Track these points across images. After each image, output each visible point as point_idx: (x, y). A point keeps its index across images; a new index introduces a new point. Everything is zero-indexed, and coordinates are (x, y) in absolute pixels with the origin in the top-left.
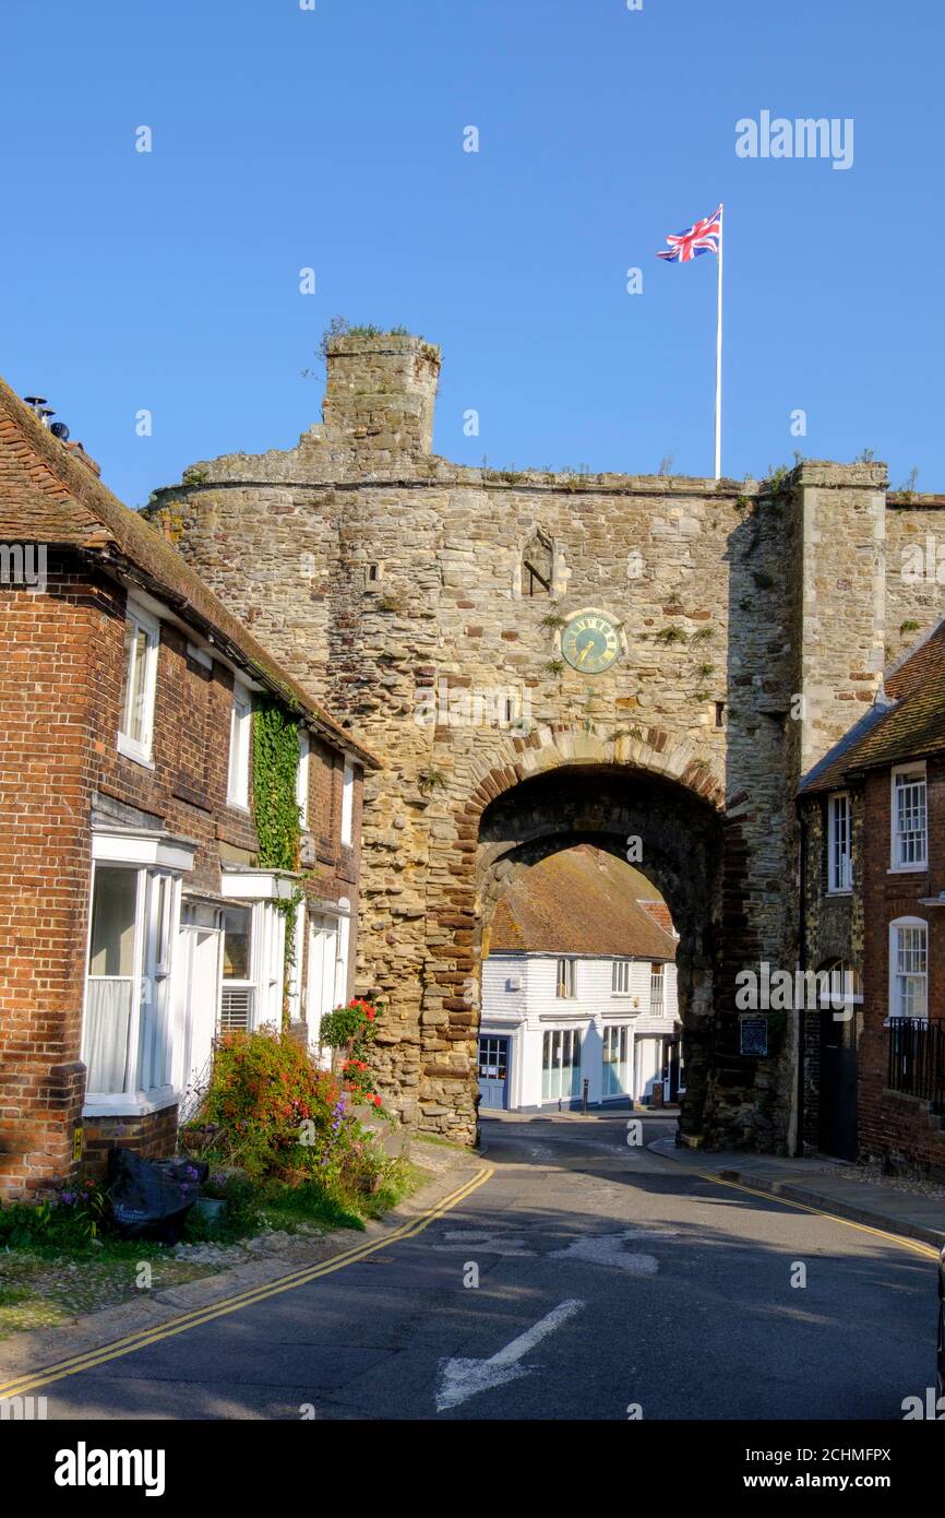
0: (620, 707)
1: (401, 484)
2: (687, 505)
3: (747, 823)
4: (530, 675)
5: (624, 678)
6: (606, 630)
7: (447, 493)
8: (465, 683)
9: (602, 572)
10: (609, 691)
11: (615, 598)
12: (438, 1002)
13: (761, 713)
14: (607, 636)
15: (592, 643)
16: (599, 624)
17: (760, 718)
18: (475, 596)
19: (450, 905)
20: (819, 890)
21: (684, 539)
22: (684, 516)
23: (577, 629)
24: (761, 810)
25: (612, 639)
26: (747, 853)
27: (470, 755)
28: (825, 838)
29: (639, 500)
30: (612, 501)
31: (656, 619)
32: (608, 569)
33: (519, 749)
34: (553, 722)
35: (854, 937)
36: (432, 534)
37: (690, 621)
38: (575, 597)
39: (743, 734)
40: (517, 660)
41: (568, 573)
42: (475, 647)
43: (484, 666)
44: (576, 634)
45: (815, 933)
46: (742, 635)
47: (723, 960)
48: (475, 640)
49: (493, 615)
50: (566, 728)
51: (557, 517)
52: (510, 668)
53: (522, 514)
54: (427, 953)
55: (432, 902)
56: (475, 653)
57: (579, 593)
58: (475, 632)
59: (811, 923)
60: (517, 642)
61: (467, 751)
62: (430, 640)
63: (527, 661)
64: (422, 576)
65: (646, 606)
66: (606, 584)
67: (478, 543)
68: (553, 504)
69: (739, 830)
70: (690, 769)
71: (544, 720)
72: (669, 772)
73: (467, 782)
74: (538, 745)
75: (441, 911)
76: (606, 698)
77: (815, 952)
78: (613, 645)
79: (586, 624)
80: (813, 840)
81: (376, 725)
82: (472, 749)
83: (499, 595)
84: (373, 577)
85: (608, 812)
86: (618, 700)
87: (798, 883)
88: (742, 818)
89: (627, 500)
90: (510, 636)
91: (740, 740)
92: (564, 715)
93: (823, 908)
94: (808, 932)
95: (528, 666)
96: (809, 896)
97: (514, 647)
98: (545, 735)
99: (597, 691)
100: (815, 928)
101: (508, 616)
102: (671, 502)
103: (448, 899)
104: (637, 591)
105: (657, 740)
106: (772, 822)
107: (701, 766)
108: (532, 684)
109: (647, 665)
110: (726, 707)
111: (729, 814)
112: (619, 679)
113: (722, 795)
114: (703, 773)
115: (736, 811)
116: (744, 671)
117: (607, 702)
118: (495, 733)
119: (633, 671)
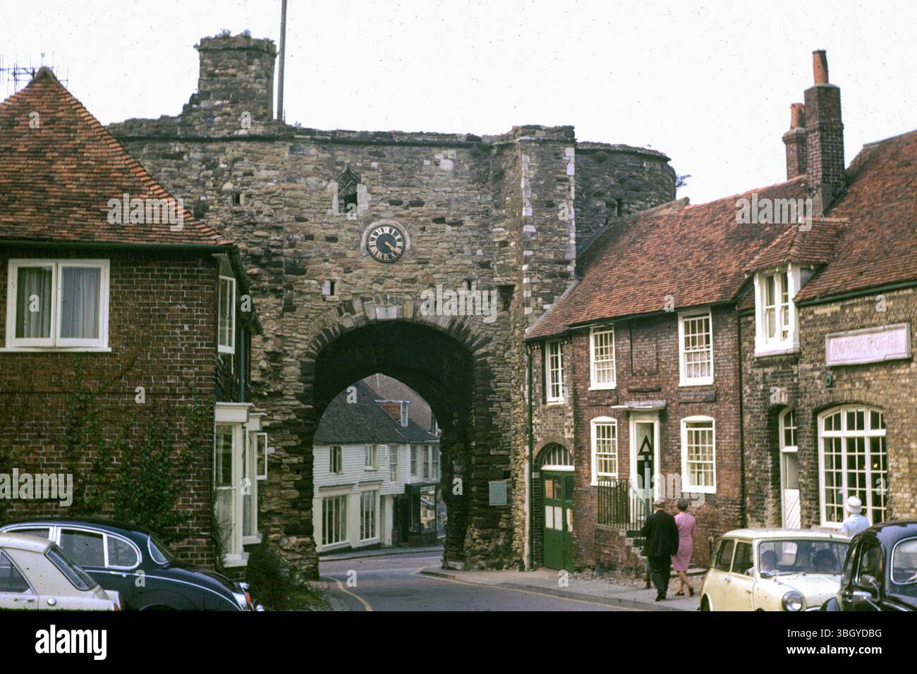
0: (405, 284)
2: (445, 152)
3: (490, 358)
4: (346, 265)
5: (407, 266)
6: (396, 234)
7: (287, 145)
8: (303, 272)
9: (393, 196)
10: (398, 274)
11: (401, 212)
12: (291, 484)
13: (496, 286)
14: (396, 237)
15: (387, 243)
16: (390, 230)
17: (496, 289)
18: (308, 214)
19: (297, 419)
20: (541, 400)
21: (444, 174)
22: (444, 158)
23: (376, 234)
24: (498, 349)
25: (399, 240)
26: (490, 377)
27: (309, 320)
28: (544, 367)
29: (413, 149)
30: (397, 148)
31: (427, 226)
32: (395, 193)
33: (341, 314)
34: (362, 295)
35: (566, 430)
36: (277, 172)
37: (449, 228)
38: (374, 212)
40: (337, 255)
41: (369, 197)
42: (309, 248)
43: (316, 260)
44: (376, 237)
45: (538, 427)
47: (476, 447)
48: (309, 243)
49: (321, 226)
50: (371, 300)
51: (361, 159)
52: (334, 261)
53: (337, 158)
54: (283, 453)
55: (286, 418)
56: (309, 251)
57: (376, 209)
58: (310, 237)
59: (535, 420)
60: (337, 244)
61: (307, 317)
62: (279, 244)
63: (344, 255)
64: (274, 201)
65: (421, 218)
66: (393, 202)
69: (485, 362)
70: (453, 322)
71: (355, 295)
72: (440, 326)
73: (305, 337)
74: (353, 311)
75: (291, 424)
76: (396, 279)
77: (539, 440)
78: (400, 243)
79: (382, 230)
80: (535, 368)
82: (311, 316)
83: (325, 213)
84: (238, 201)
86: (405, 281)
87: (526, 394)
88: (487, 354)
90: (333, 239)
92: (369, 291)
93: (544, 411)
94: (534, 427)
95: (347, 260)
96: (533, 404)
97: (335, 247)
98: (357, 304)
99: (391, 274)
100: (539, 424)
101: (331, 226)
102: (435, 150)
103: (295, 415)
104: (414, 207)
106: (506, 356)
107: (459, 321)
108: (348, 271)
109: (423, 257)
110: (474, 283)
111: (480, 352)
112: (405, 267)
113: (474, 338)
114: (461, 326)
115: (483, 350)
116: (486, 260)
117: (397, 281)
118: (325, 304)
119: (414, 261)
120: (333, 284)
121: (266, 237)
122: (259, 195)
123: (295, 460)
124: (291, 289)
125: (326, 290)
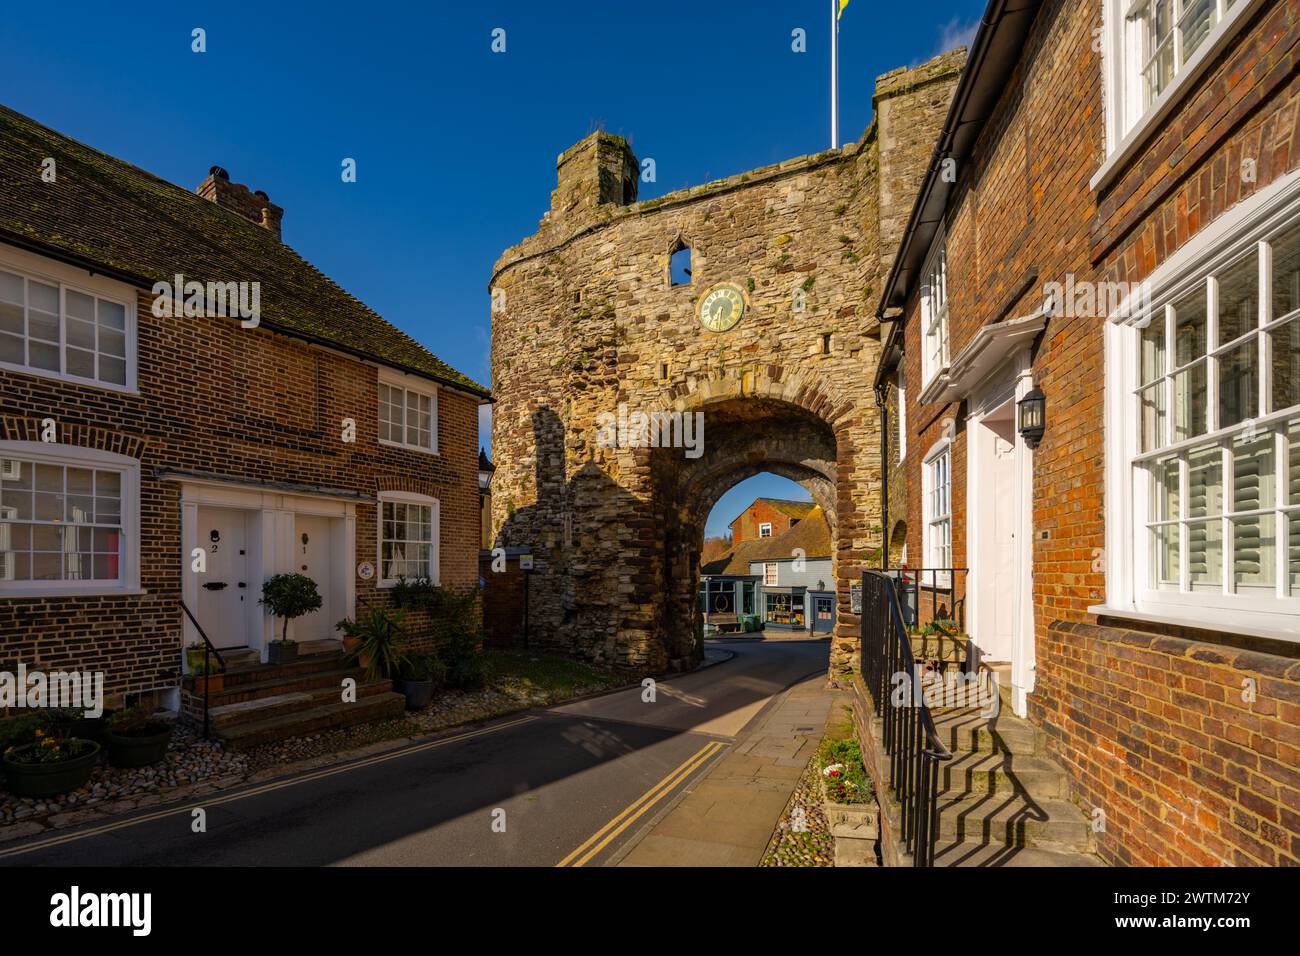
0: (745, 353)
1: (590, 231)
2: (794, 182)
3: (852, 428)
4: (678, 342)
5: (747, 331)
6: (731, 297)
7: (618, 228)
8: (635, 358)
9: (731, 254)
10: (737, 343)
11: (740, 269)
12: (626, 579)
13: (864, 335)
14: (733, 300)
15: (721, 309)
16: (726, 293)
17: (863, 340)
18: (639, 295)
19: (633, 512)
21: (792, 210)
22: (793, 191)
23: (710, 302)
24: (865, 415)
25: (736, 303)
26: (853, 452)
27: (642, 407)
29: (754, 190)
30: (735, 195)
31: (771, 280)
32: (734, 249)
33: (674, 397)
34: (697, 373)
36: (610, 260)
37: (797, 275)
38: (709, 277)
39: (848, 355)
40: (669, 334)
41: (703, 261)
42: (641, 331)
43: (648, 343)
44: (709, 305)
45: (891, 503)
46: (845, 275)
48: (641, 325)
49: (652, 306)
50: (707, 376)
51: (694, 221)
52: (665, 341)
53: (669, 227)
55: (621, 511)
56: (641, 335)
57: (712, 274)
58: (641, 320)
60: (669, 322)
61: (640, 404)
62: (613, 331)
63: (677, 333)
64: (609, 289)
65: (763, 271)
66: (731, 261)
67: (640, 256)
68: (691, 212)
69: (847, 433)
70: (804, 390)
71: (689, 374)
72: (784, 397)
74: (686, 391)
75: (627, 516)
76: (733, 348)
77: (892, 520)
78: (739, 306)
79: (717, 295)
81: (582, 397)
82: (643, 402)
83: (656, 290)
84: (578, 300)
85: (768, 445)
86: (746, 348)
88: (849, 423)
89: (745, 193)
90: (664, 317)
91: (844, 361)
92: (703, 367)
93: (894, 478)
94: (888, 505)
95: (679, 337)
97: (667, 325)
98: (691, 384)
99: (726, 345)
100: (892, 496)
101: (663, 303)
102: (779, 184)
103: (632, 508)
104: (756, 261)
105: (775, 373)
106: (875, 424)
107: (812, 387)
108: (681, 348)
109: (767, 317)
110: (832, 337)
111: (837, 422)
112: (744, 332)
113: (831, 408)
114: (814, 393)
115: (843, 419)
116: (849, 304)
117: (735, 351)
118: (656, 389)
119: (754, 324)
120: (665, 366)
121: (599, 328)
122: (596, 288)
123: (631, 555)
124: (625, 378)
125: (658, 374)
